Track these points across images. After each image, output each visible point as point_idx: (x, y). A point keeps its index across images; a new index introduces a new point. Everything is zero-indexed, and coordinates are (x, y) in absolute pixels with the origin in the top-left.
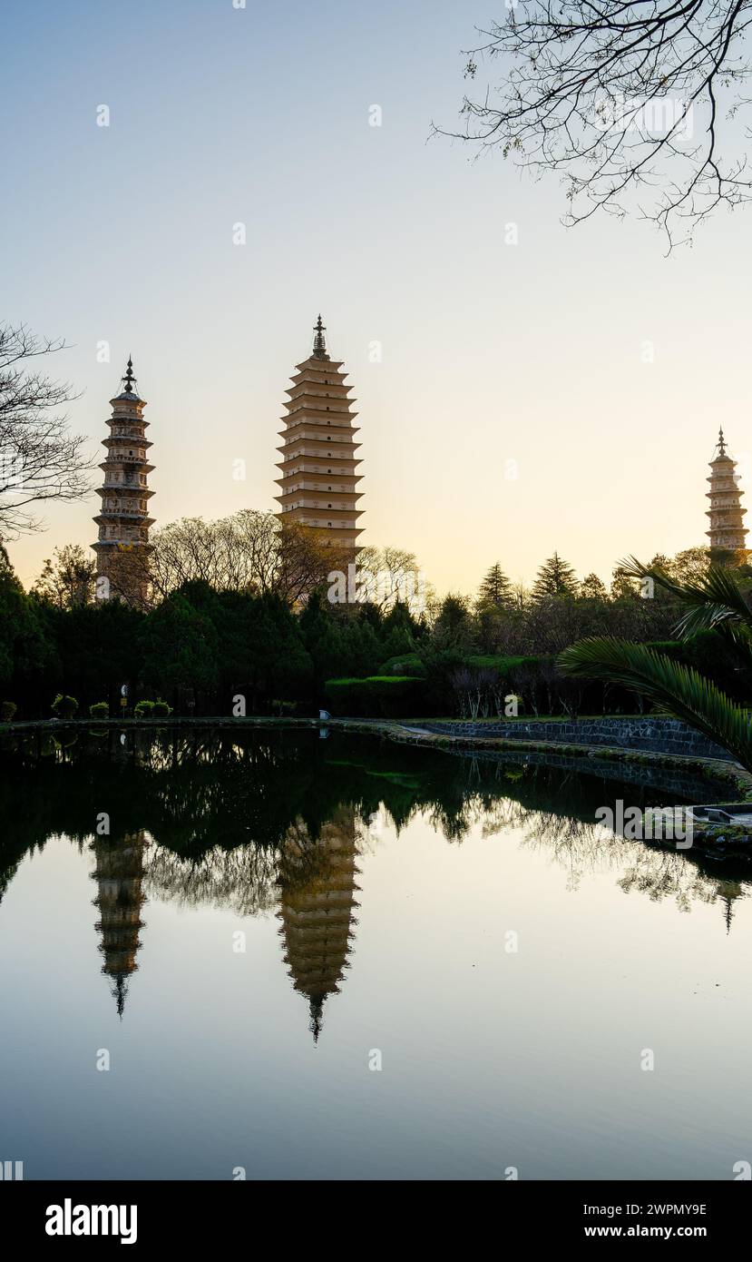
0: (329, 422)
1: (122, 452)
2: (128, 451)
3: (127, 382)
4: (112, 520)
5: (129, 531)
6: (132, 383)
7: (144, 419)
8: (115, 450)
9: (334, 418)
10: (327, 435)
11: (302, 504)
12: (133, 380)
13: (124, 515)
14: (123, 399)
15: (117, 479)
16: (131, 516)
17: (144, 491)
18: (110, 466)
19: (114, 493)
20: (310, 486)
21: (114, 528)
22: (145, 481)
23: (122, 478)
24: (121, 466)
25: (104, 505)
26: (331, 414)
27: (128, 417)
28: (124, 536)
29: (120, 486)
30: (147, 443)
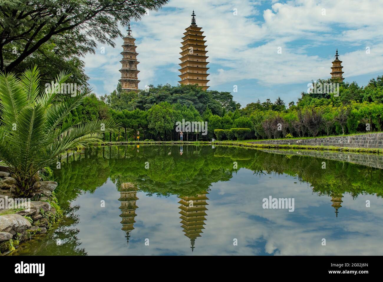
0: (197, 49)
1: (128, 57)
2: (130, 56)
3: (128, 32)
4: (125, 81)
5: (131, 85)
6: (130, 32)
7: (135, 45)
8: (126, 56)
9: (199, 47)
10: (196, 54)
11: (188, 78)
12: (131, 31)
13: (129, 79)
14: (127, 38)
15: (126, 66)
16: (131, 79)
17: (136, 71)
18: (124, 62)
19: (126, 71)
20: (191, 71)
21: (126, 83)
22: (136, 67)
23: (128, 66)
24: (127, 62)
25: (122, 76)
26: (198, 46)
27: (129, 44)
28: (130, 86)
29: (128, 69)
30: (136, 53)
